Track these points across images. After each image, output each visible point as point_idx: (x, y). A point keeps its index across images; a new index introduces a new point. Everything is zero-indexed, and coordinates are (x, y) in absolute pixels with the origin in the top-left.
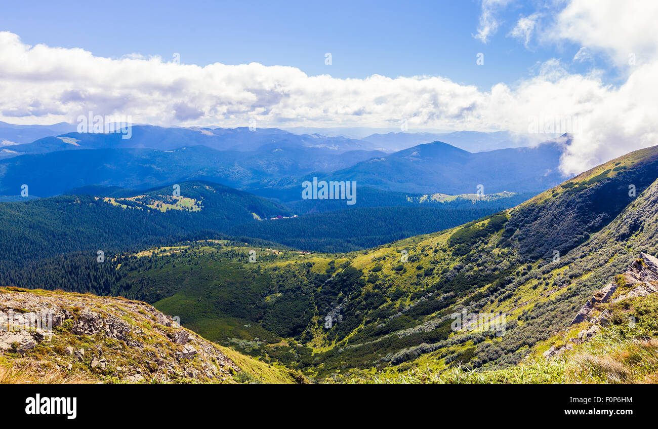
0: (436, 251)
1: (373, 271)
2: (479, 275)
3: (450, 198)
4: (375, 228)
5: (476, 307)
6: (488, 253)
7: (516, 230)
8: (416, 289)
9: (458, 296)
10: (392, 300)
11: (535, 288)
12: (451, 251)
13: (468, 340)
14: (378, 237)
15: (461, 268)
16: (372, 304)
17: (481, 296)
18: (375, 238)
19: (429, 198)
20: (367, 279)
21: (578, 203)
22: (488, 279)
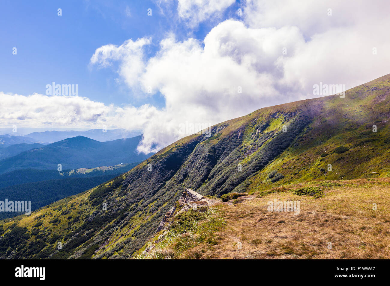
0: (81, 205)
1: (36, 227)
2: (109, 215)
3: (89, 171)
4: (37, 196)
5: (107, 235)
6: (113, 201)
7: (129, 185)
8: (68, 232)
9: (96, 231)
10: (51, 244)
11: (140, 216)
12: (90, 203)
13: (103, 257)
14: (39, 202)
15: (98, 212)
16: (35, 249)
17: (110, 227)
18: (37, 204)
19: (75, 171)
20: (30, 233)
21: (159, 166)
22: (114, 216)
